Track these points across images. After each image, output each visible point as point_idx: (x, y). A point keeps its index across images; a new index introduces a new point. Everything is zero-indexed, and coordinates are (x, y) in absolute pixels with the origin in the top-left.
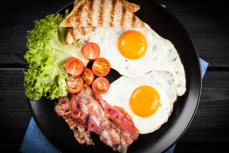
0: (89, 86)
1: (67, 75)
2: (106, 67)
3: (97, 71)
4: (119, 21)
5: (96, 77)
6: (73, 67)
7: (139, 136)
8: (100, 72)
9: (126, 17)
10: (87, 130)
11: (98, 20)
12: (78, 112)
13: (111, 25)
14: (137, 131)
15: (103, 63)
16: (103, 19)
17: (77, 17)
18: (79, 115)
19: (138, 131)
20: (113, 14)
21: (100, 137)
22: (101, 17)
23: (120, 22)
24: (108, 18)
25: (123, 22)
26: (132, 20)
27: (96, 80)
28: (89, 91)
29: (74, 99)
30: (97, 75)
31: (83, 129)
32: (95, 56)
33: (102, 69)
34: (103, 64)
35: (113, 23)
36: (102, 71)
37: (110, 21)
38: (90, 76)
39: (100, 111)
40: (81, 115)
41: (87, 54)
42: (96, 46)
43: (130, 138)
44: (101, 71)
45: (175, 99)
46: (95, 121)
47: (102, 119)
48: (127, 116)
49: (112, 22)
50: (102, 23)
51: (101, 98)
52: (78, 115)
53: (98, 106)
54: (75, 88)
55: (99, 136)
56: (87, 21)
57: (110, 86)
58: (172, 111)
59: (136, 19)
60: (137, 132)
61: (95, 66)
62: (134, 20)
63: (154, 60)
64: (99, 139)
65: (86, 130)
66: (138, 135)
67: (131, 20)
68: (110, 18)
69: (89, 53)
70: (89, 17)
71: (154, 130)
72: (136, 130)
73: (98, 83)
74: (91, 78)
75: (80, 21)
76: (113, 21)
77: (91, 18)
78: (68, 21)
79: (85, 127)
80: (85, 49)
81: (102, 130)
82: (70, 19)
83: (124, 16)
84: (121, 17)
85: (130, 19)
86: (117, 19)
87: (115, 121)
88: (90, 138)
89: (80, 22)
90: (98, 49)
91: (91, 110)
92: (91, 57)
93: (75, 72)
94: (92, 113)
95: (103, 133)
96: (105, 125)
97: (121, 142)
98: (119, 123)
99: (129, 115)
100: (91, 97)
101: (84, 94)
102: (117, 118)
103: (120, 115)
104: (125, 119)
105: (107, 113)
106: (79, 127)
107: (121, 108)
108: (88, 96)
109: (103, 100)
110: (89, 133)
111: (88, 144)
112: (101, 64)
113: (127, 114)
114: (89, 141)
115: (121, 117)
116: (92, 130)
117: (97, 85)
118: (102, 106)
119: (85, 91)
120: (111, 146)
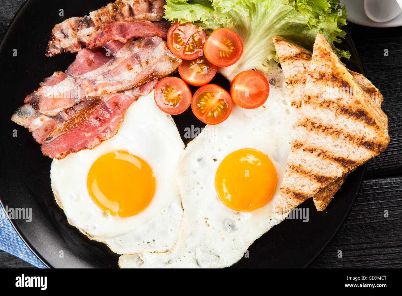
0: (177, 69)
1: (210, 27)
2: (210, 114)
3: (205, 94)
4: (302, 164)
5: (193, 88)
6: (224, 43)
7: (47, 157)
8: (202, 100)
9: (306, 181)
10: (82, 48)
11: (314, 121)
12: (124, 36)
13: (297, 145)
14: (61, 157)
15: (219, 110)
16: (314, 130)
17: (331, 77)
18: (117, 38)
19: (58, 159)
20: (319, 155)
21: (61, 73)
22: (318, 127)
23: (300, 165)
24: (313, 141)
25: (298, 172)
26: (297, 192)
27: (186, 89)
28: (165, 68)
29: (154, 33)
30: (198, 93)
31: (86, 40)
32: (237, 96)
33: (207, 105)
34: (217, 109)
35: (300, 151)
36: (204, 106)
37: (306, 146)
38: (196, 78)
39: (118, 82)
40: (118, 41)
41: (246, 81)
42: (258, 103)
43: (48, 137)
44: (203, 103)
45: (114, 249)
46: (99, 69)
47: (100, 84)
48: (96, 141)
49: (303, 148)
50: (304, 126)
51: (146, 92)
52: (118, 34)
53: (129, 81)
54: (179, 40)
55: (64, 72)
56: (316, 95)
57: (168, 116)
58: (90, 238)
59: (298, 200)
60: (58, 155)
61: (217, 92)
62: (297, 195)
63: (206, 220)
64: (58, 70)
65: (83, 45)
66: (50, 157)
67: (298, 189)
68: (313, 146)
69: (247, 85)
70: (325, 102)
71: (55, 193)
72: (62, 154)
73: (180, 92)
74: (192, 79)
75: (321, 82)
76: (304, 150)
77: (321, 105)
78: (325, 54)
79: (89, 44)
80: (258, 78)
81: (76, 80)
82: (330, 60)
83: (309, 176)
84: (308, 169)
85: (300, 188)
86: (307, 159)
87: (91, 111)
88: (62, 50)
89: (317, 80)
90: (253, 105)
91: (123, 65)
92: (237, 88)
93: (212, 46)
94: (116, 65)
95: (69, 80)
96: (85, 89)
97: (42, 117)
98: (86, 119)
99: (98, 145)
100: (151, 70)
101: (162, 56)
102: (97, 118)
103: (101, 126)
104: (90, 134)
105: (111, 97)
106: (91, 30)
107: (116, 131)
108: (154, 64)
109: (141, 94)
110: (75, 50)
111: (51, 42)
112: (218, 104)
113: (102, 141)
114: (58, 46)
115: (97, 128)
116: (79, 58)
117: (174, 88)
118: (128, 90)
119: (167, 59)
120: (37, 93)
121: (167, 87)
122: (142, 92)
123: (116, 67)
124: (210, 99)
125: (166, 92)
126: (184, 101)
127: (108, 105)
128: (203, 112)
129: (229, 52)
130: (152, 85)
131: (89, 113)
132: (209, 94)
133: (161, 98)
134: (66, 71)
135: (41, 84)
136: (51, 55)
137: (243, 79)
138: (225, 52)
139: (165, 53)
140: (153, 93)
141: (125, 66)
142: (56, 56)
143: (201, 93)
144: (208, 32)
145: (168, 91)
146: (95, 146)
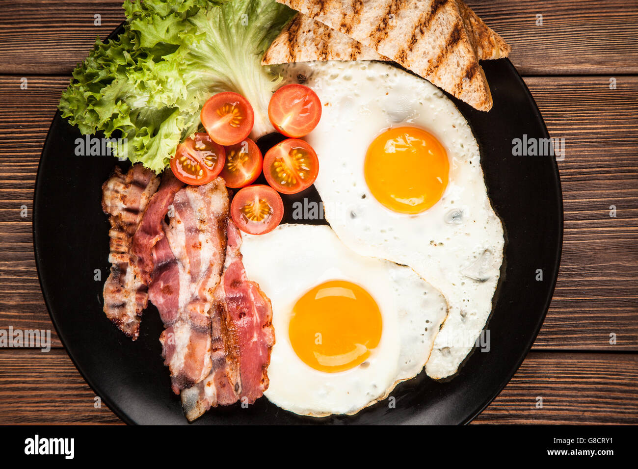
0: (228, 189)
1: (197, 124)
2: (301, 174)
3: (273, 168)
5: (260, 180)
6: (222, 115)
7: (257, 400)
8: (280, 175)
10: (147, 292)
11: (375, 26)
12: (156, 233)
14: (265, 383)
15: (302, 160)
16: (387, 30)
18: (154, 241)
19: (266, 388)
20: (422, 33)
21: (164, 333)
22: (385, 24)
24: (403, 35)
27: (256, 189)
28: (219, 202)
29: (169, 195)
30: (268, 176)
31: (139, 283)
32: (295, 130)
33: (289, 172)
34: (300, 163)
35: (410, 57)
36: (288, 176)
37: (405, 46)
38: (248, 170)
39: (209, 270)
40: (157, 242)
41: (281, 110)
43: (233, 387)
44: (284, 176)
46: (181, 283)
47: (200, 291)
48: (267, 330)
49: (408, 51)
50: (379, 41)
51: (238, 241)
52: (150, 238)
53: (214, 255)
55: (164, 329)
56: (342, 16)
57: (280, 228)
60: (262, 386)
61: (279, 152)
63: (433, 243)
64: (159, 335)
65: (143, 290)
66: (259, 397)
68: (409, 36)
69: (287, 111)
70: (354, 7)
71: (306, 414)
72: (263, 380)
73: (257, 199)
74: (247, 175)
76: (411, 50)
77: (357, 12)
79: (146, 281)
80: (285, 94)
81: (182, 320)
83: (447, 52)
84: (438, 51)
86: (424, 49)
87: (228, 319)
88: (137, 317)
91: (191, 252)
92: (285, 124)
93: (217, 132)
94: (188, 261)
95: (177, 328)
96: (197, 313)
97: (206, 382)
98: (235, 331)
99: (273, 331)
100: (214, 221)
101: (203, 199)
102: (240, 317)
103: (252, 316)
104: (255, 335)
105: (223, 286)
106: (130, 270)
107: (267, 300)
108: (208, 213)
109: (237, 247)
110: (144, 302)
111: (122, 327)
112: (294, 158)
113: (270, 323)
114: (130, 321)
115: (252, 322)
116: (157, 302)
117: (249, 202)
118: (224, 261)
119: (210, 195)
120: (175, 373)
121: (243, 211)
122: (236, 245)
123: (190, 263)
124: (283, 165)
125: (248, 215)
126: (271, 200)
127: (231, 296)
128: (295, 182)
129: (236, 113)
130: (232, 229)
131: (229, 323)
132: (276, 164)
133: (253, 225)
134: (165, 327)
135: (165, 364)
136: (137, 335)
137: (277, 113)
138: (234, 119)
139: (201, 194)
140: (243, 233)
141: (192, 250)
142: (141, 329)
143: (270, 172)
144: (201, 129)
145: (249, 212)
146: (274, 335)
